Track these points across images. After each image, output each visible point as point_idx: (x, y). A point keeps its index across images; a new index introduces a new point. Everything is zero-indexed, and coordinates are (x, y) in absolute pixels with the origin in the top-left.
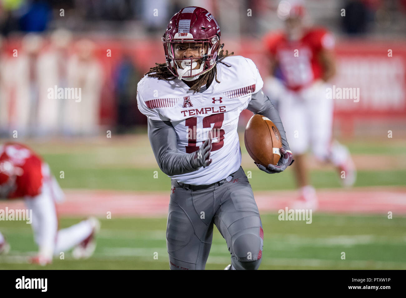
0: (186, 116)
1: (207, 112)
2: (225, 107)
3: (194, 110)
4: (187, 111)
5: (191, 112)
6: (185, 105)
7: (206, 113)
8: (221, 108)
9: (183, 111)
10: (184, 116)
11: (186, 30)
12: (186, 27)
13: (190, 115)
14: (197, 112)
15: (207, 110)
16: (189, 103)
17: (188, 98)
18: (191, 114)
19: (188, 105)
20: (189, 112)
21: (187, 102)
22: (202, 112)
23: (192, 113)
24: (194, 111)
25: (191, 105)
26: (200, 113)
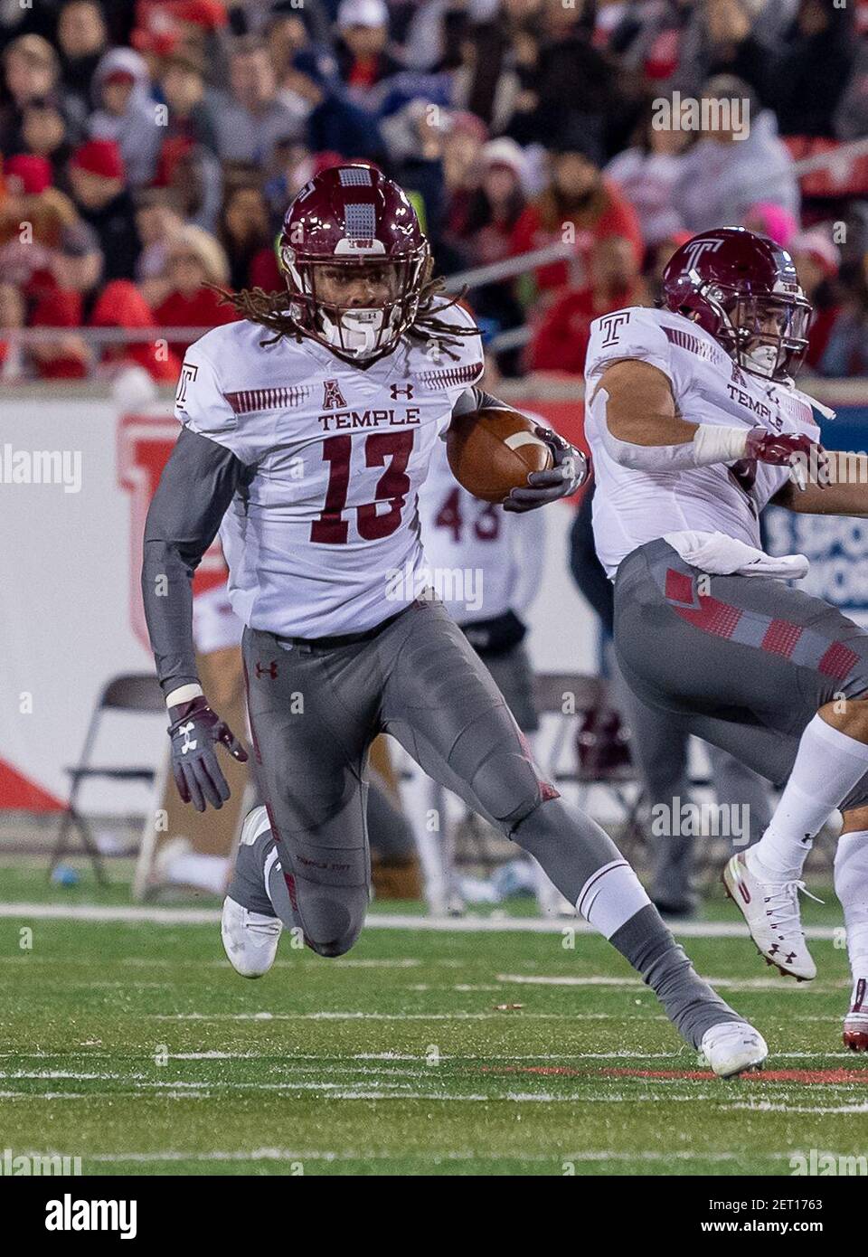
0: (328, 429)
1: (378, 421)
2: (418, 413)
3: (348, 415)
4: (332, 417)
5: (341, 418)
6: (328, 402)
7: (376, 424)
8: (411, 414)
9: (323, 418)
10: (325, 429)
11: (366, 231)
12: (366, 224)
13: (339, 427)
14: (355, 421)
15: (378, 415)
16: (338, 396)
17: (335, 385)
18: (341, 424)
19: (334, 403)
20: (338, 419)
21: (333, 394)
22: (366, 422)
23: (344, 421)
24: (349, 417)
25: (342, 403)
26: (362, 424)
